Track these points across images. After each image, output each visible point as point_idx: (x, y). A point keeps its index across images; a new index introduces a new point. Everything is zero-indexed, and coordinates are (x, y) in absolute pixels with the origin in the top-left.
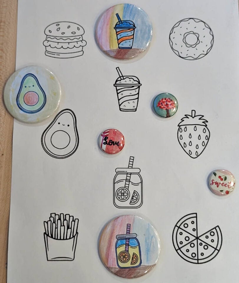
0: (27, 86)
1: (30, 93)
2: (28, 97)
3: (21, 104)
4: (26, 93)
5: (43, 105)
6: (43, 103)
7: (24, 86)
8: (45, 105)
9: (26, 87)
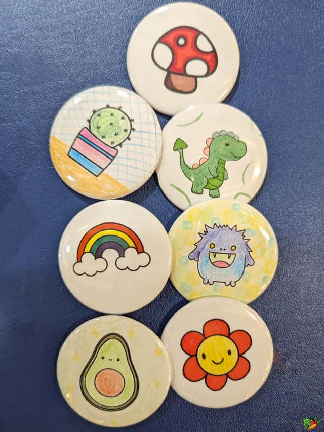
0: (105, 357)
1: (109, 371)
2: (104, 378)
3: (87, 387)
4: (101, 371)
5: (129, 400)
6: (130, 396)
7: (100, 355)
8: (133, 401)
9: (103, 358)
